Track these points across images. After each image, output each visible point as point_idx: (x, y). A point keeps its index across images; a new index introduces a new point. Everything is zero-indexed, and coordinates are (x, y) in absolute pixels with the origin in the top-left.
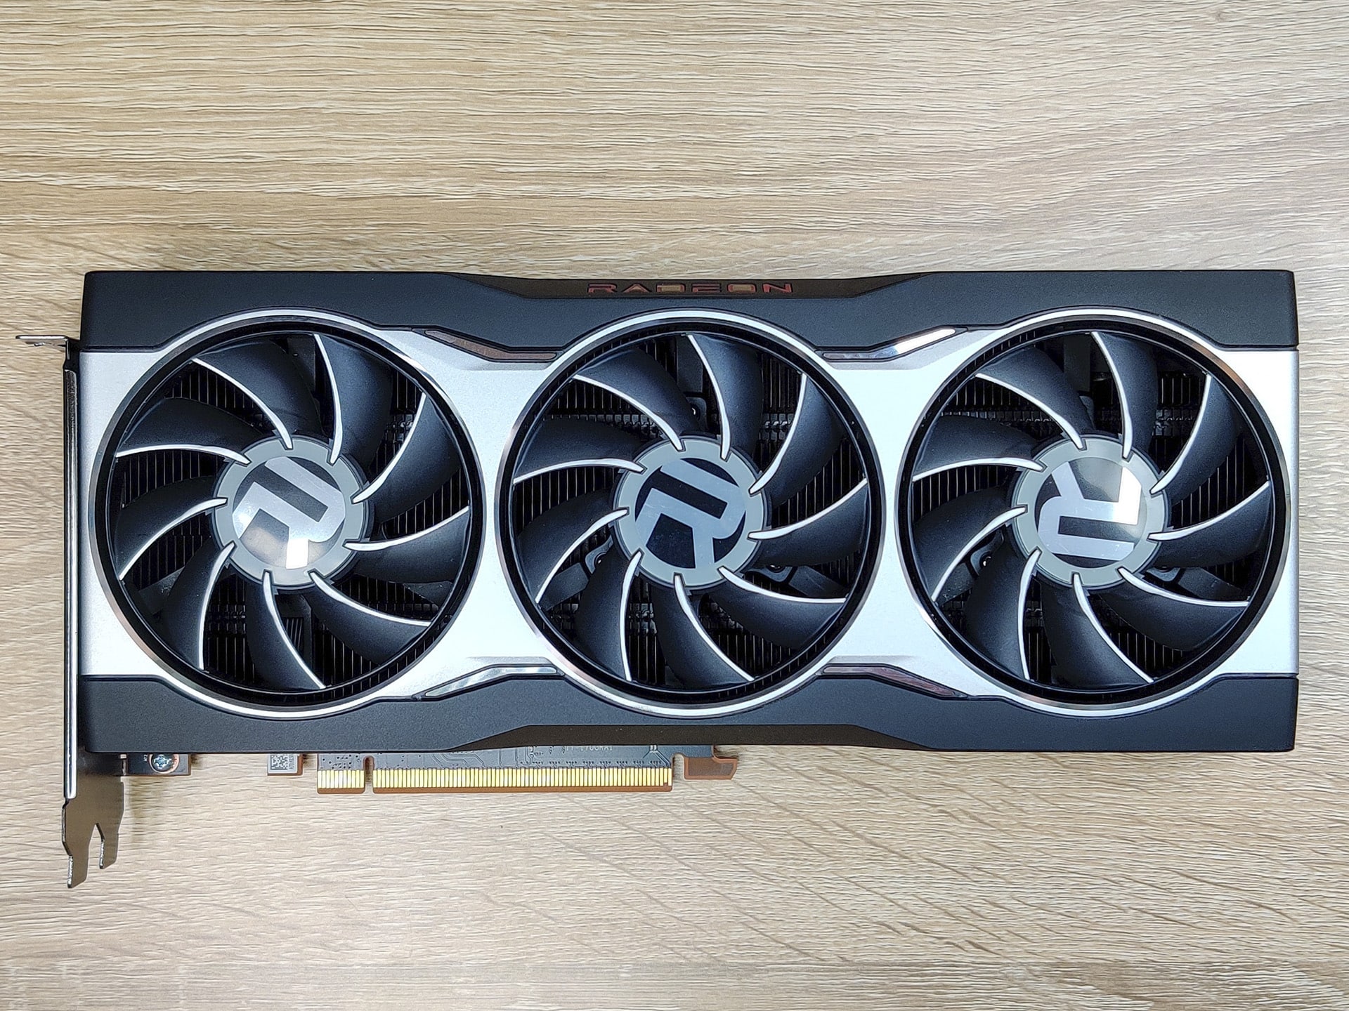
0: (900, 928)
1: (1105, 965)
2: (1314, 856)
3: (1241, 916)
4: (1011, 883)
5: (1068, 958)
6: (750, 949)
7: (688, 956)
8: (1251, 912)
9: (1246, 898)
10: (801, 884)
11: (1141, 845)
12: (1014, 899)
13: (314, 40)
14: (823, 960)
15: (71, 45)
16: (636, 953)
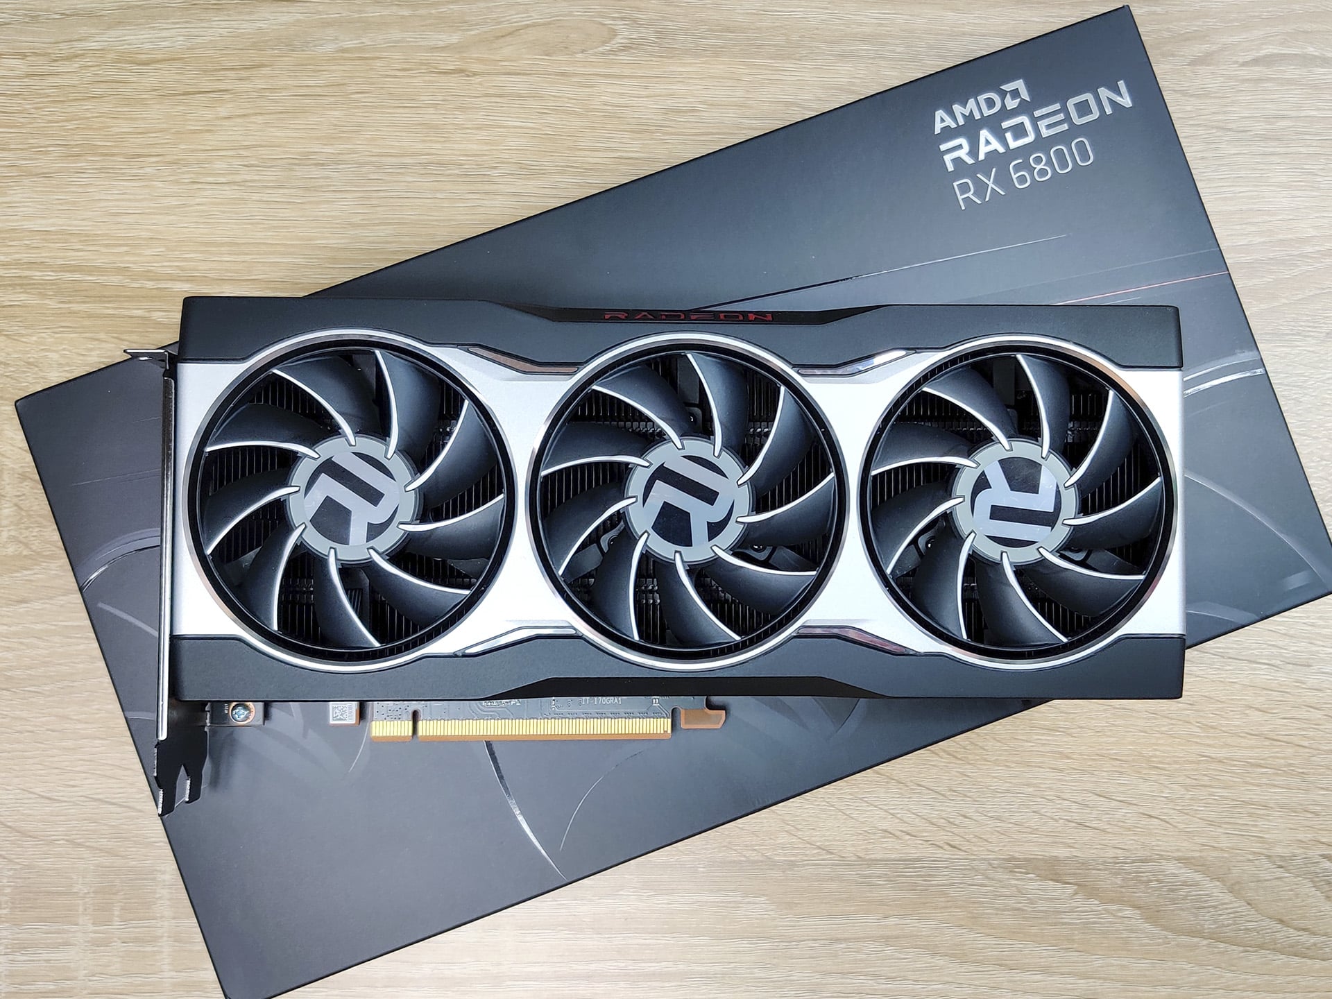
0: (898, 833)
1: (1043, 860)
2: (1188, 781)
3: (1138, 823)
4: (976, 801)
5: (1017, 855)
6: (792, 849)
7: (747, 855)
8: (1145, 821)
9: (1141, 811)
10: (827, 802)
11: (1068, 774)
12: (979, 813)
13: (486, 202)
14: (843, 857)
15: (310, 202)
16: (710, 854)
